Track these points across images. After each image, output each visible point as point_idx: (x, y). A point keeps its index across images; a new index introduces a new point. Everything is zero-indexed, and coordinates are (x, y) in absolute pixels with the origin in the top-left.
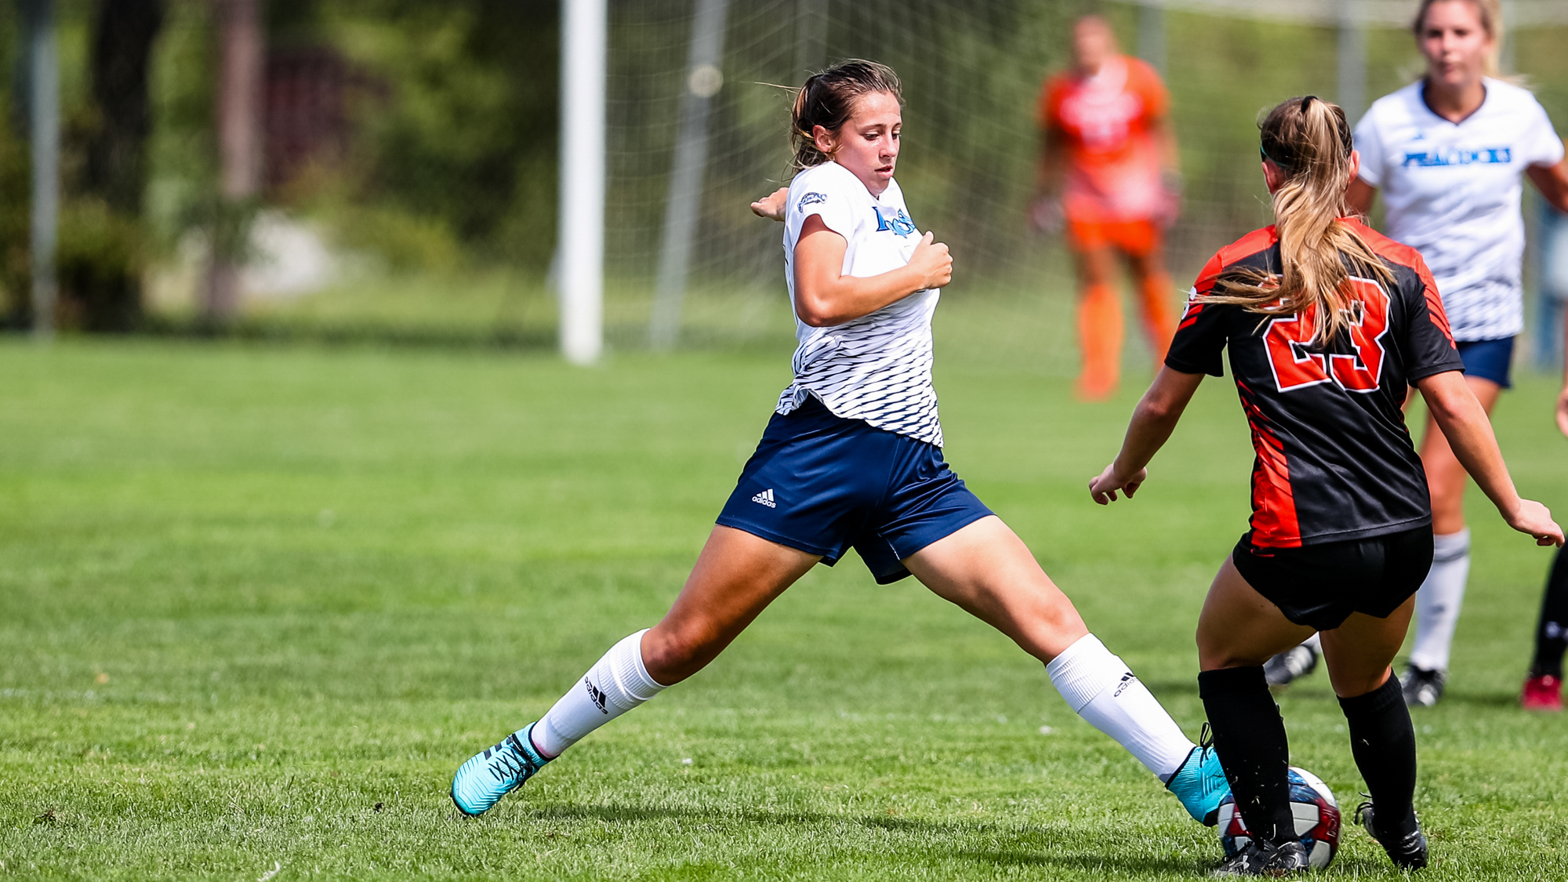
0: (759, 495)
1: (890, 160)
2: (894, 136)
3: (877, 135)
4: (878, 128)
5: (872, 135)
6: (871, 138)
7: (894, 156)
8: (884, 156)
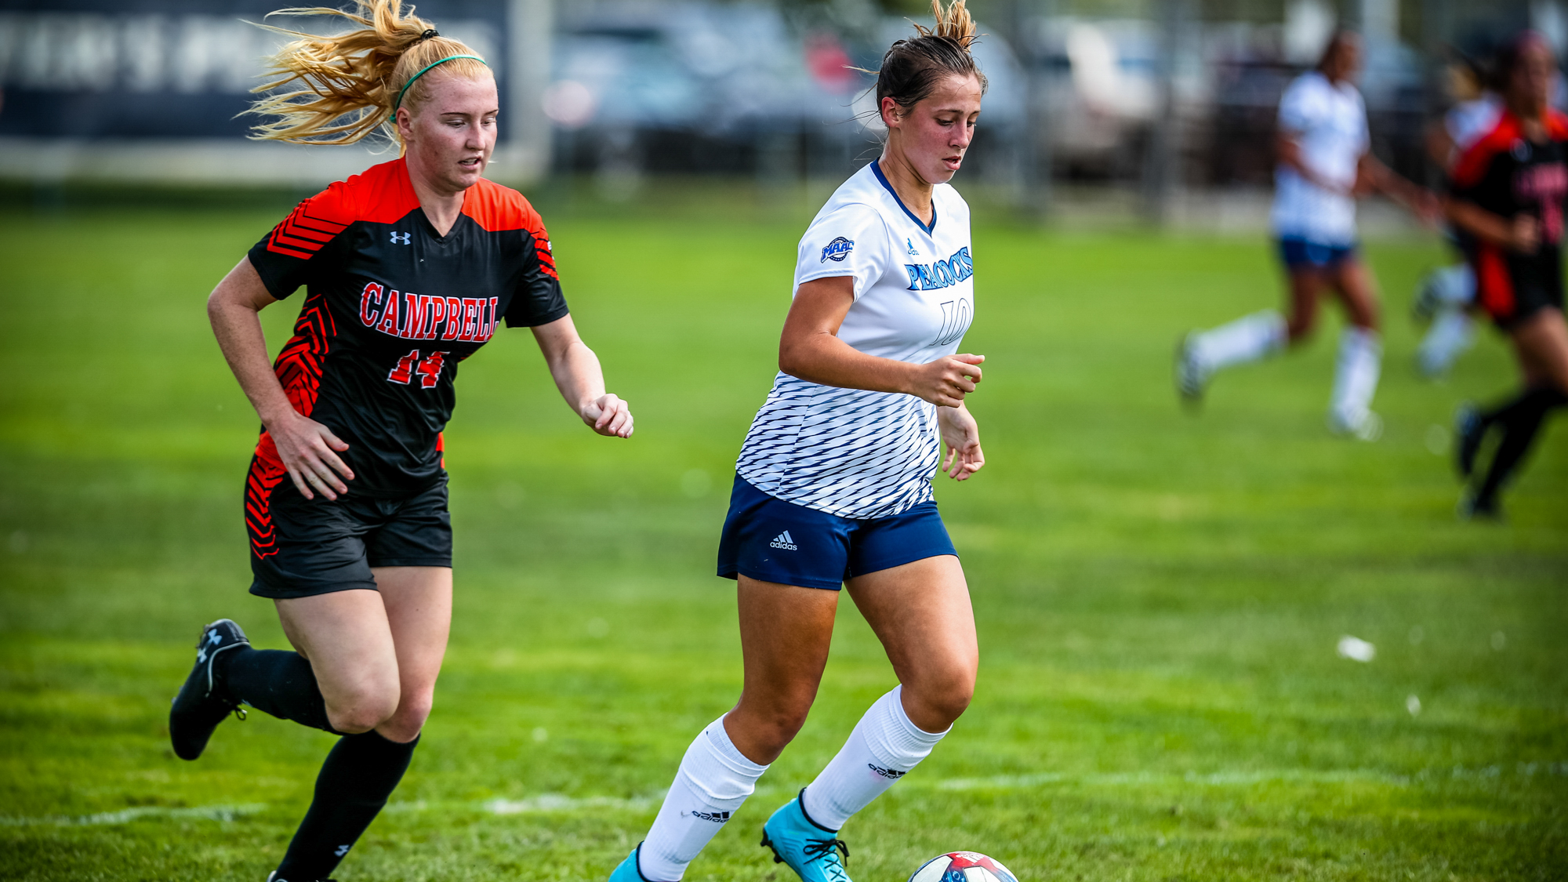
0: (776, 540)
1: (960, 150)
2: (969, 124)
3: (951, 122)
4: (953, 114)
5: (946, 122)
6: (942, 123)
7: (964, 147)
8: (954, 145)
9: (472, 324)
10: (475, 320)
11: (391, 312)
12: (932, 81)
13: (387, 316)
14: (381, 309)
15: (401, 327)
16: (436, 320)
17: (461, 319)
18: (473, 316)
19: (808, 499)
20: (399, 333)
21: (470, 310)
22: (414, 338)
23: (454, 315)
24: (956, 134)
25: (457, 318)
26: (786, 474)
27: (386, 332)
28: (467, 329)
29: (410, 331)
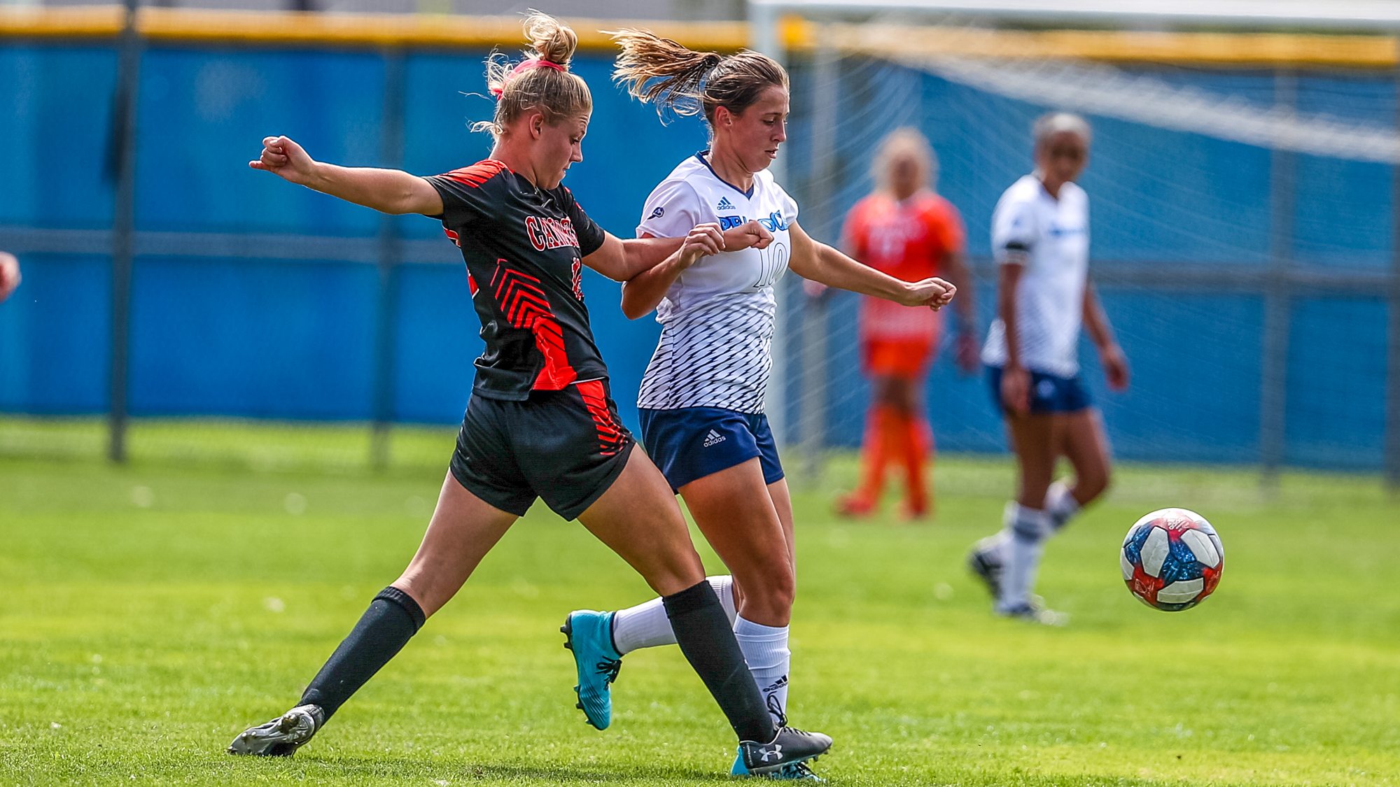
12: (758, 92)
19: (691, 401)
24: (776, 132)
26: (671, 389)
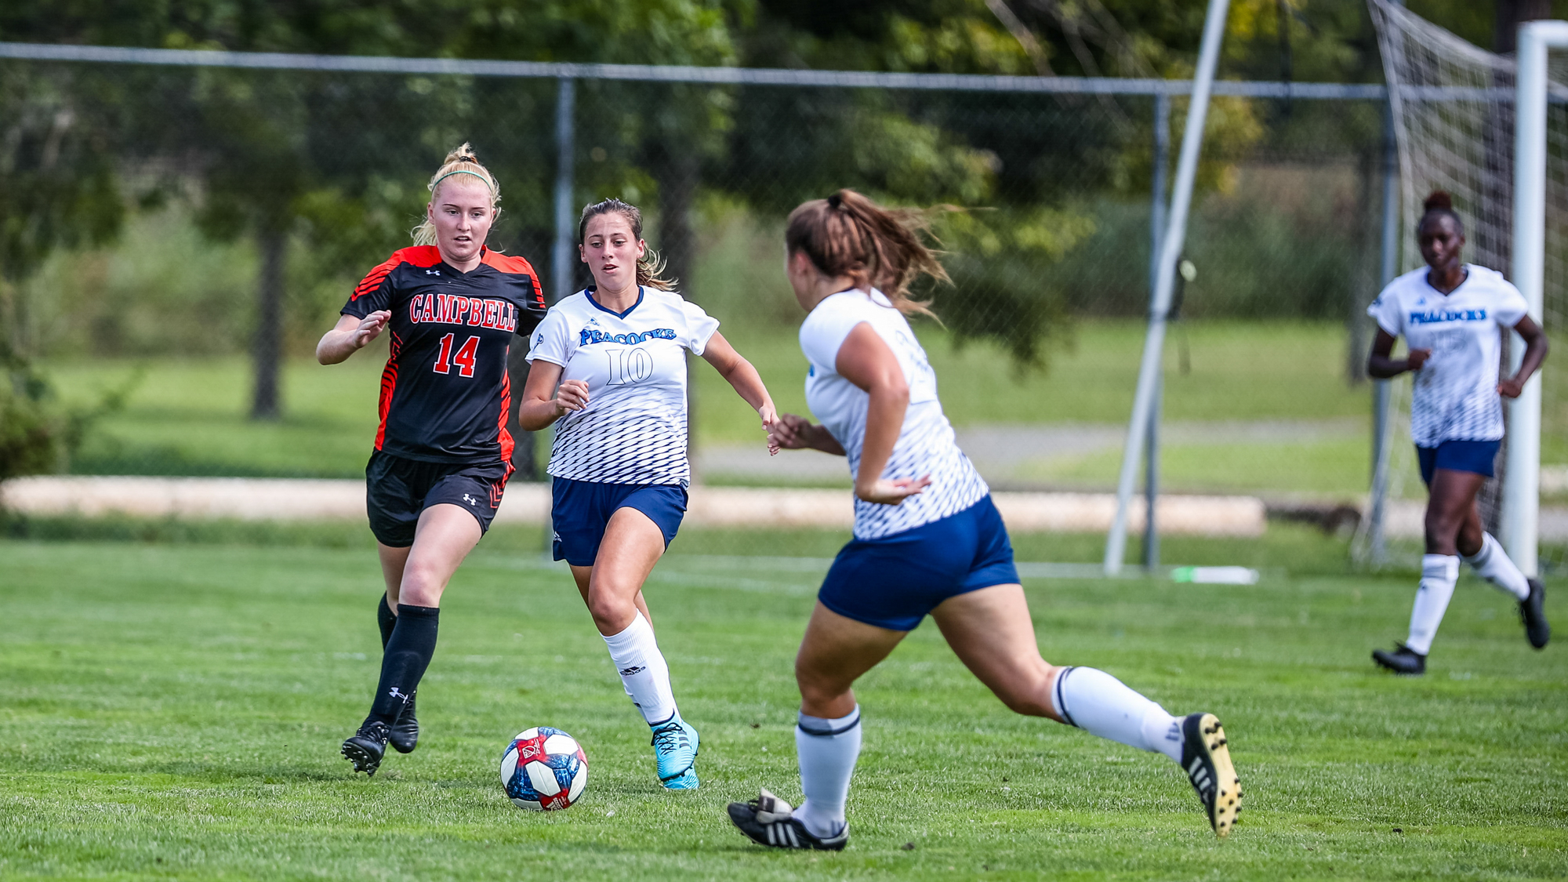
9: (493, 316)
10: (496, 314)
11: (428, 308)
13: (426, 311)
14: (421, 308)
15: (435, 316)
16: (460, 310)
17: (483, 312)
18: (493, 311)
20: (435, 320)
21: (490, 307)
22: (446, 322)
23: (476, 309)
25: (480, 311)
27: (427, 321)
28: (489, 319)
29: (441, 317)
